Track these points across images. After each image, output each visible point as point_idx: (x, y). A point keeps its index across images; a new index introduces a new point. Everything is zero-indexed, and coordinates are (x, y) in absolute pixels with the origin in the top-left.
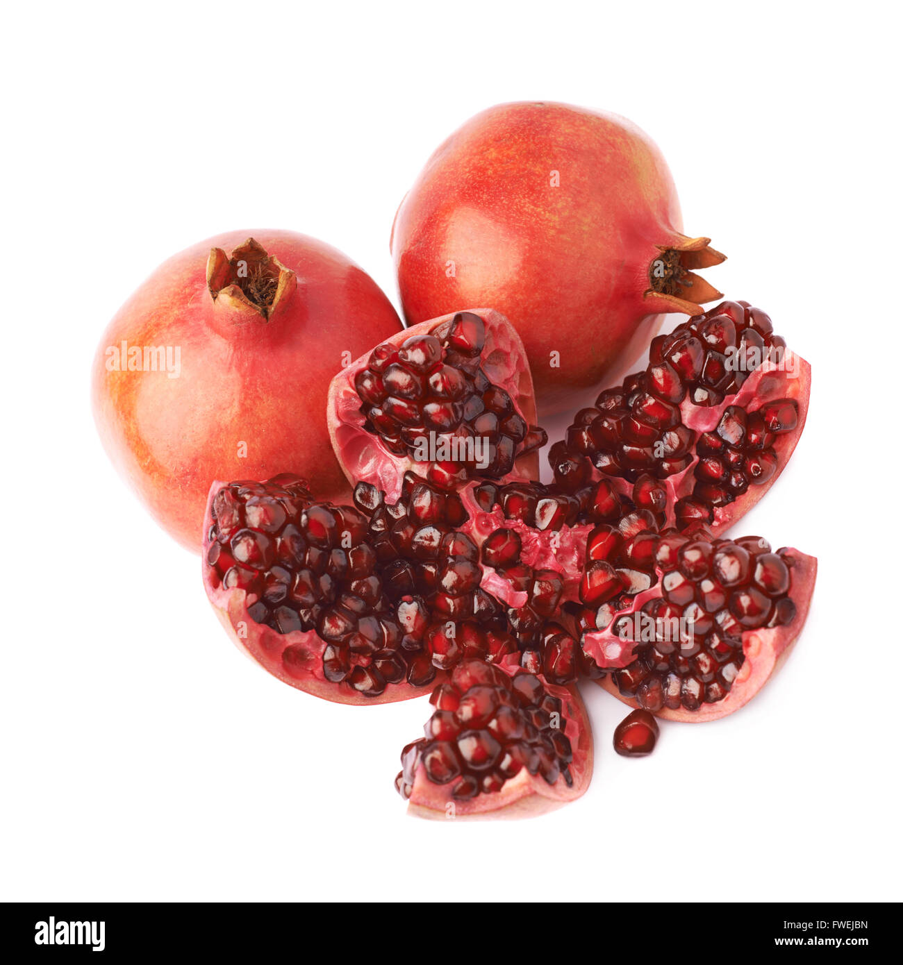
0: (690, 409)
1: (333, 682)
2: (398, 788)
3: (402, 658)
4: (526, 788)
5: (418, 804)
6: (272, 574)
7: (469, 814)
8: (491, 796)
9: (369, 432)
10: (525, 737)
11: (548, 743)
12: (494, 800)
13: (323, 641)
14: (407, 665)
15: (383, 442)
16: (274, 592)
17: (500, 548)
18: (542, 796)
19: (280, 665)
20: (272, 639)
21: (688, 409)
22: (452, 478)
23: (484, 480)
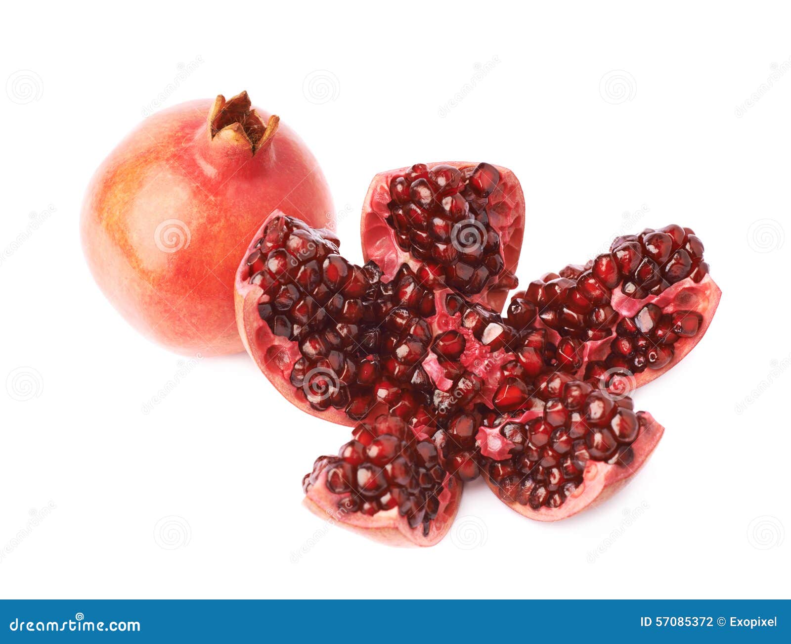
0: (619, 296)
1: (294, 385)
2: (304, 483)
3: (349, 393)
4: (392, 522)
5: (311, 500)
6: (287, 288)
7: (344, 523)
8: (365, 516)
9: (389, 224)
10: (408, 486)
11: (422, 497)
12: (365, 520)
13: (300, 353)
14: (350, 399)
15: (397, 235)
16: (283, 302)
17: (447, 343)
18: (401, 533)
19: (263, 355)
20: (266, 334)
21: (617, 295)
22: (434, 279)
23: (457, 292)
